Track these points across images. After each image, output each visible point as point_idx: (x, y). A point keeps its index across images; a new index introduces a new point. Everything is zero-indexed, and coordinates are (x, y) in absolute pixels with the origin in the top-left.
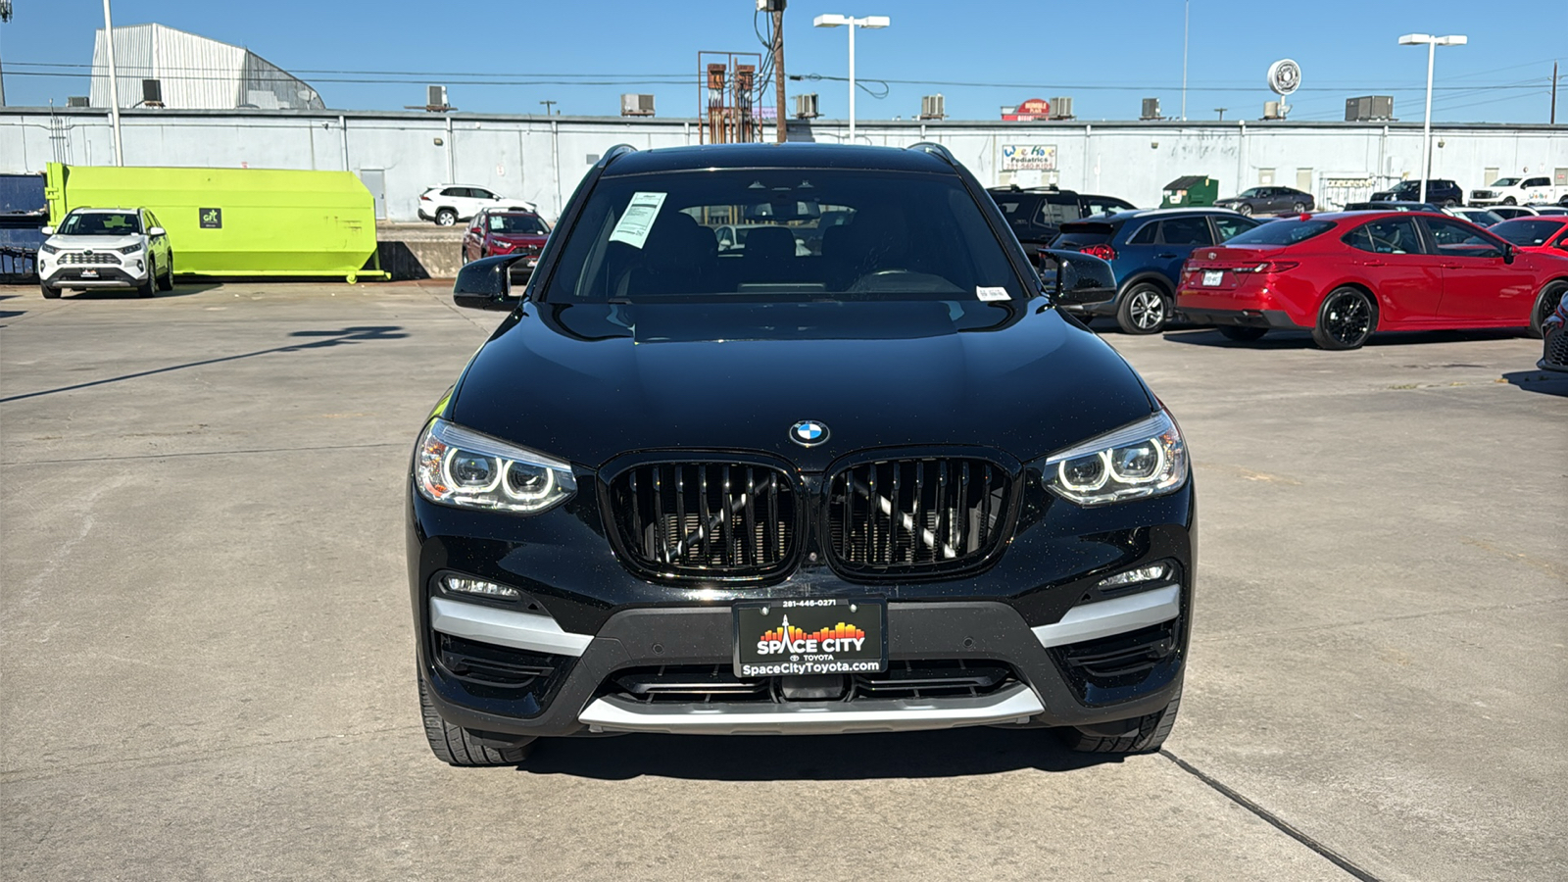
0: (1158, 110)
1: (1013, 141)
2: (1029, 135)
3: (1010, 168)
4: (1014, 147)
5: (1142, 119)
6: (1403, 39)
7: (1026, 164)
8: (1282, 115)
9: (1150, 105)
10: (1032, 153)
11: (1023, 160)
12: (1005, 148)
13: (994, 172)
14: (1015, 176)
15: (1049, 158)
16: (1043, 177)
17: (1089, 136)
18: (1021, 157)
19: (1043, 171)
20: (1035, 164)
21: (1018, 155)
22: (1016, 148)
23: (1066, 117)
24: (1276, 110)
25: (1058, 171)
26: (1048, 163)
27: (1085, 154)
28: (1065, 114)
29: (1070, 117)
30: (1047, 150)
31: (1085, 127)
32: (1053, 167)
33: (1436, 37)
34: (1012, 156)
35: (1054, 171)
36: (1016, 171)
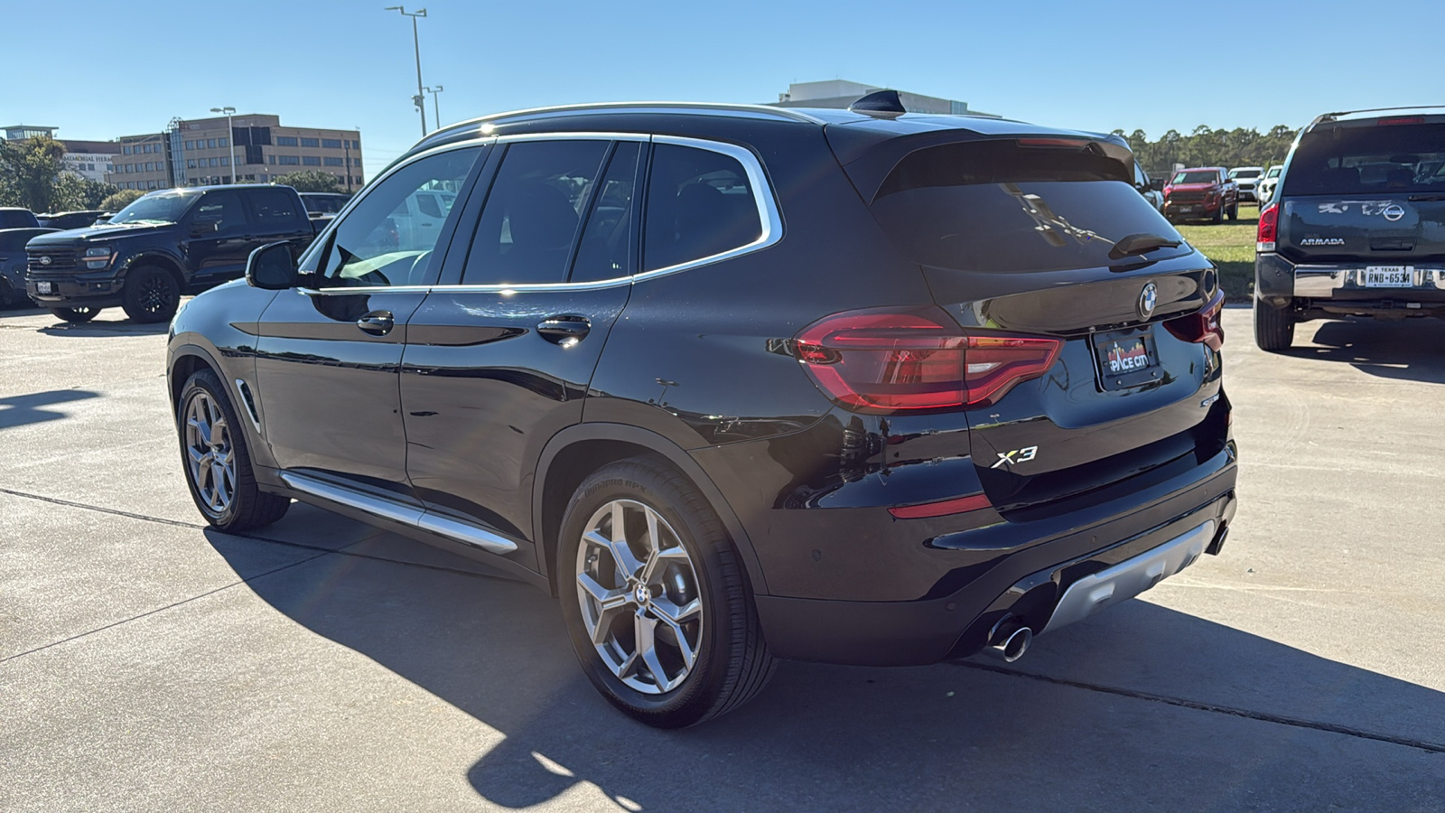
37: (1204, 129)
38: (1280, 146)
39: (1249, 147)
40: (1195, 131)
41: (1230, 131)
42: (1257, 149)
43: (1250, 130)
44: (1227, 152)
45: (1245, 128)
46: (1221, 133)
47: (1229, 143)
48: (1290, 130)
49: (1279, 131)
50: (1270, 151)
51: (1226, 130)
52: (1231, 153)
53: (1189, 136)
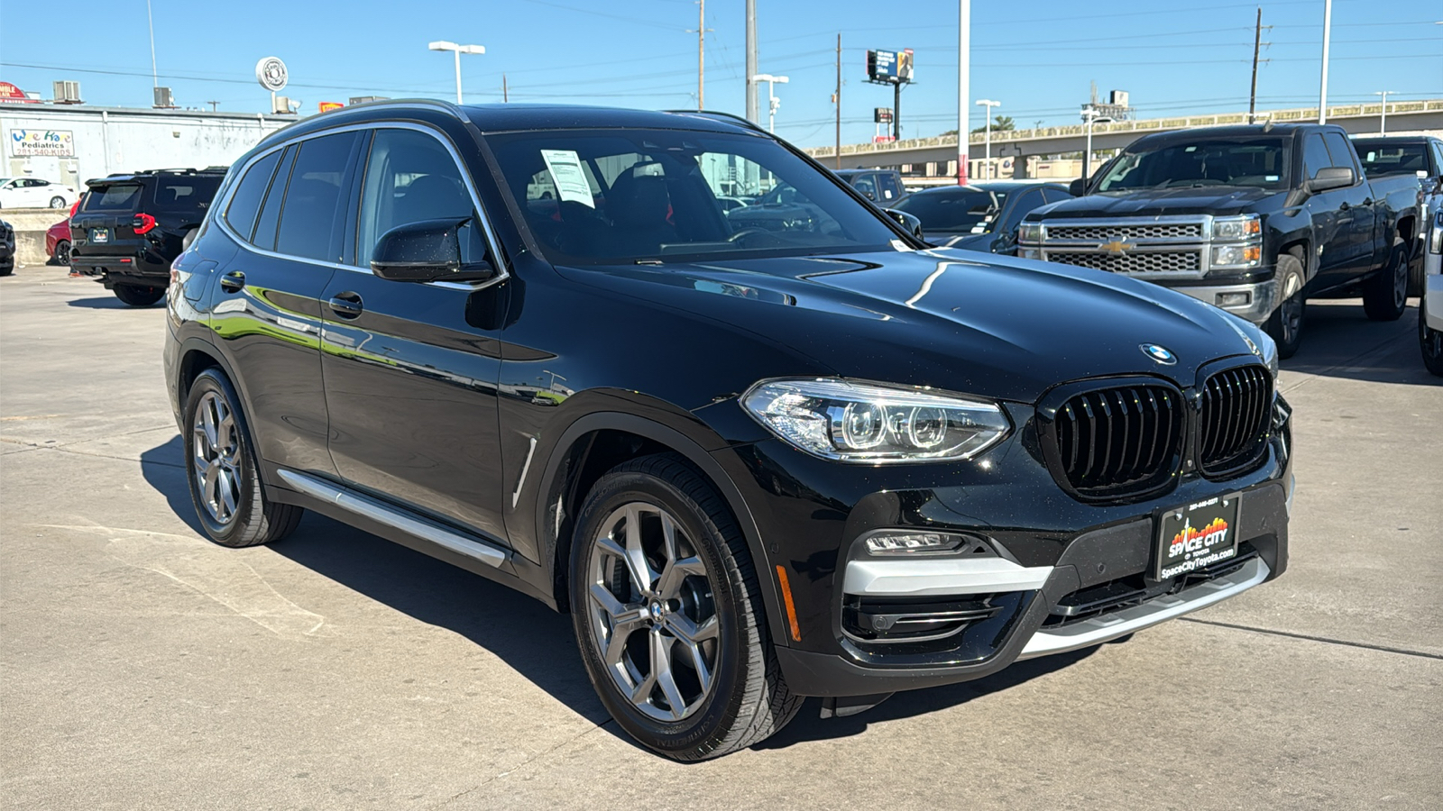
0: (171, 100)
1: (22, 124)
2: (40, 119)
3: (22, 153)
4: (23, 131)
5: (154, 108)
6: (433, 45)
7: (39, 149)
8: (292, 110)
9: (162, 94)
10: (46, 138)
11: (36, 145)
12: (13, 132)
13: (3, 157)
14: (29, 162)
15: (65, 144)
16: (60, 164)
17: (106, 123)
18: (33, 142)
19: (61, 157)
20: (50, 150)
21: (29, 140)
22: (26, 132)
23: (75, 102)
24: (287, 106)
25: (77, 158)
26: (65, 149)
27: (104, 140)
28: (73, 99)
29: (79, 102)
30: (62, 135)
31: (101, 113)
32: (71, 154)
33: (460, 45)
34: (22, 141)
35: (72, 157)
36: (29, 157)
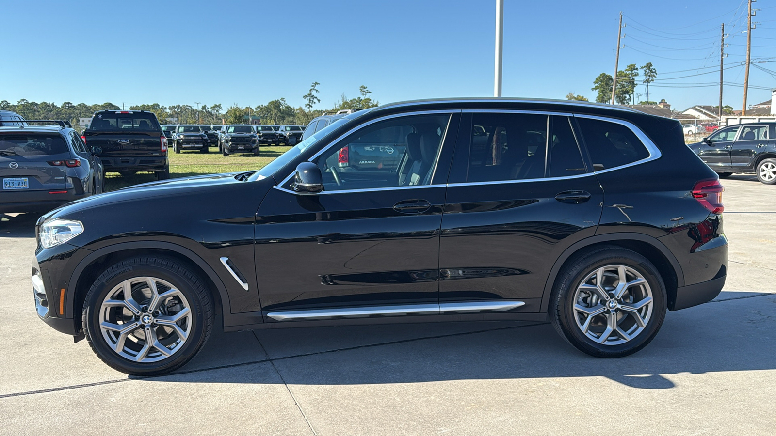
37: (25, 101)
38: (69, 113)
39: (52, 113)
40: (19, 102)
41: (39, 103)
42: (56, 114)
43: (51, 104)
44: (40, 115)
45: (48, 102)
46: (34, 104)
47: (39, 110)
48: (73, 105)
49: (67, 105)
50: (64, 116)
51: (36, 102)
52: (42, 116)
53: (15, 104)
